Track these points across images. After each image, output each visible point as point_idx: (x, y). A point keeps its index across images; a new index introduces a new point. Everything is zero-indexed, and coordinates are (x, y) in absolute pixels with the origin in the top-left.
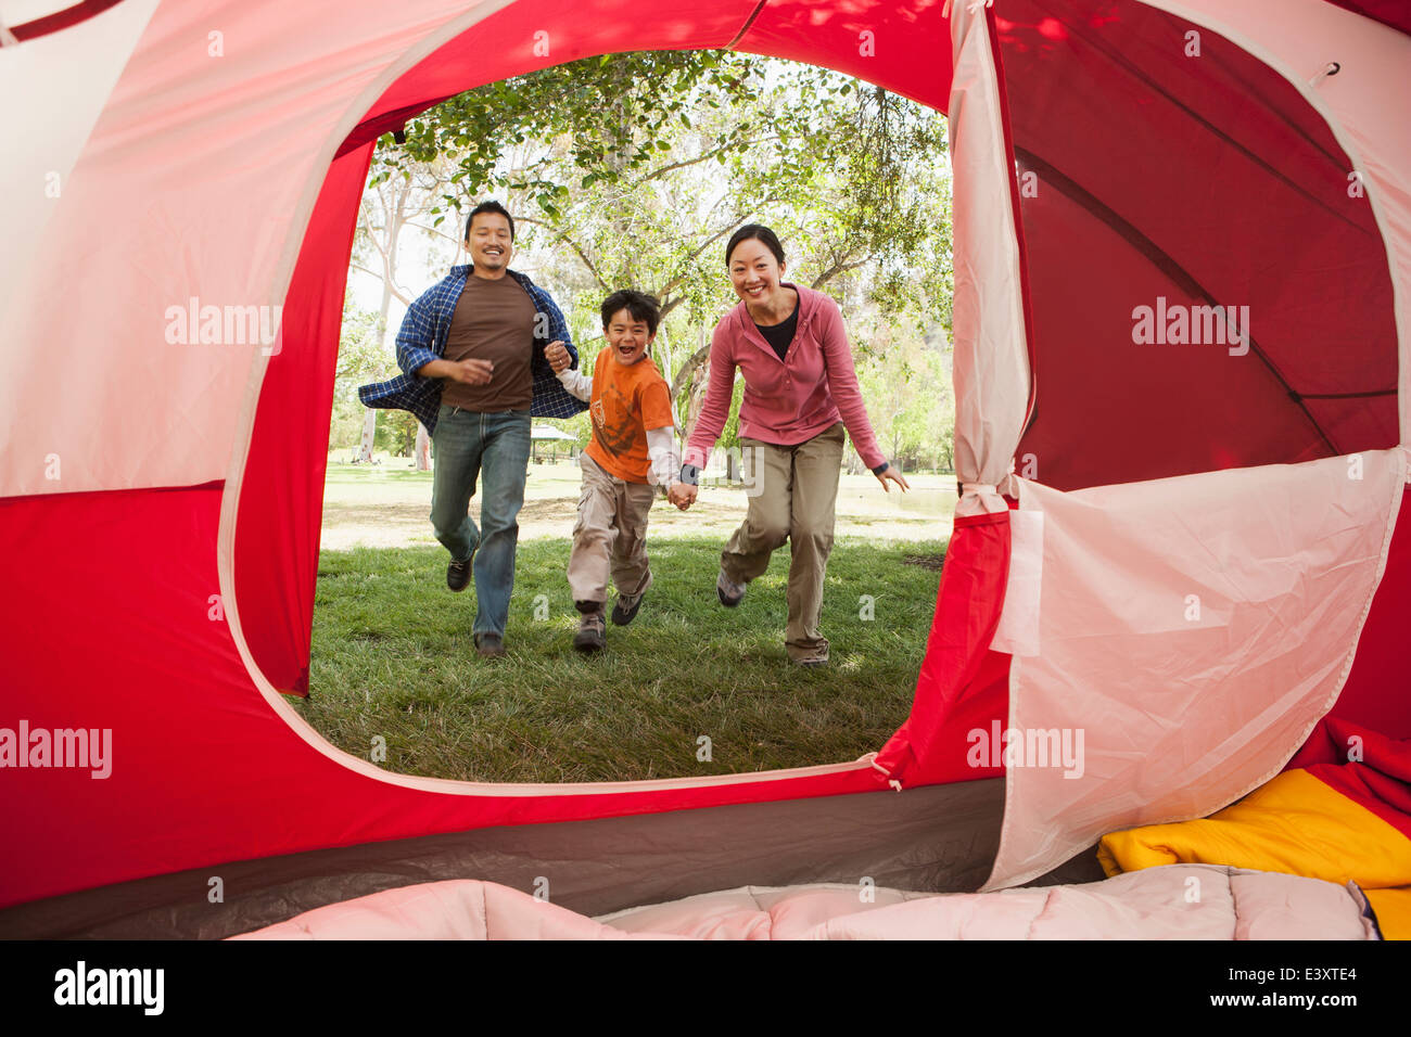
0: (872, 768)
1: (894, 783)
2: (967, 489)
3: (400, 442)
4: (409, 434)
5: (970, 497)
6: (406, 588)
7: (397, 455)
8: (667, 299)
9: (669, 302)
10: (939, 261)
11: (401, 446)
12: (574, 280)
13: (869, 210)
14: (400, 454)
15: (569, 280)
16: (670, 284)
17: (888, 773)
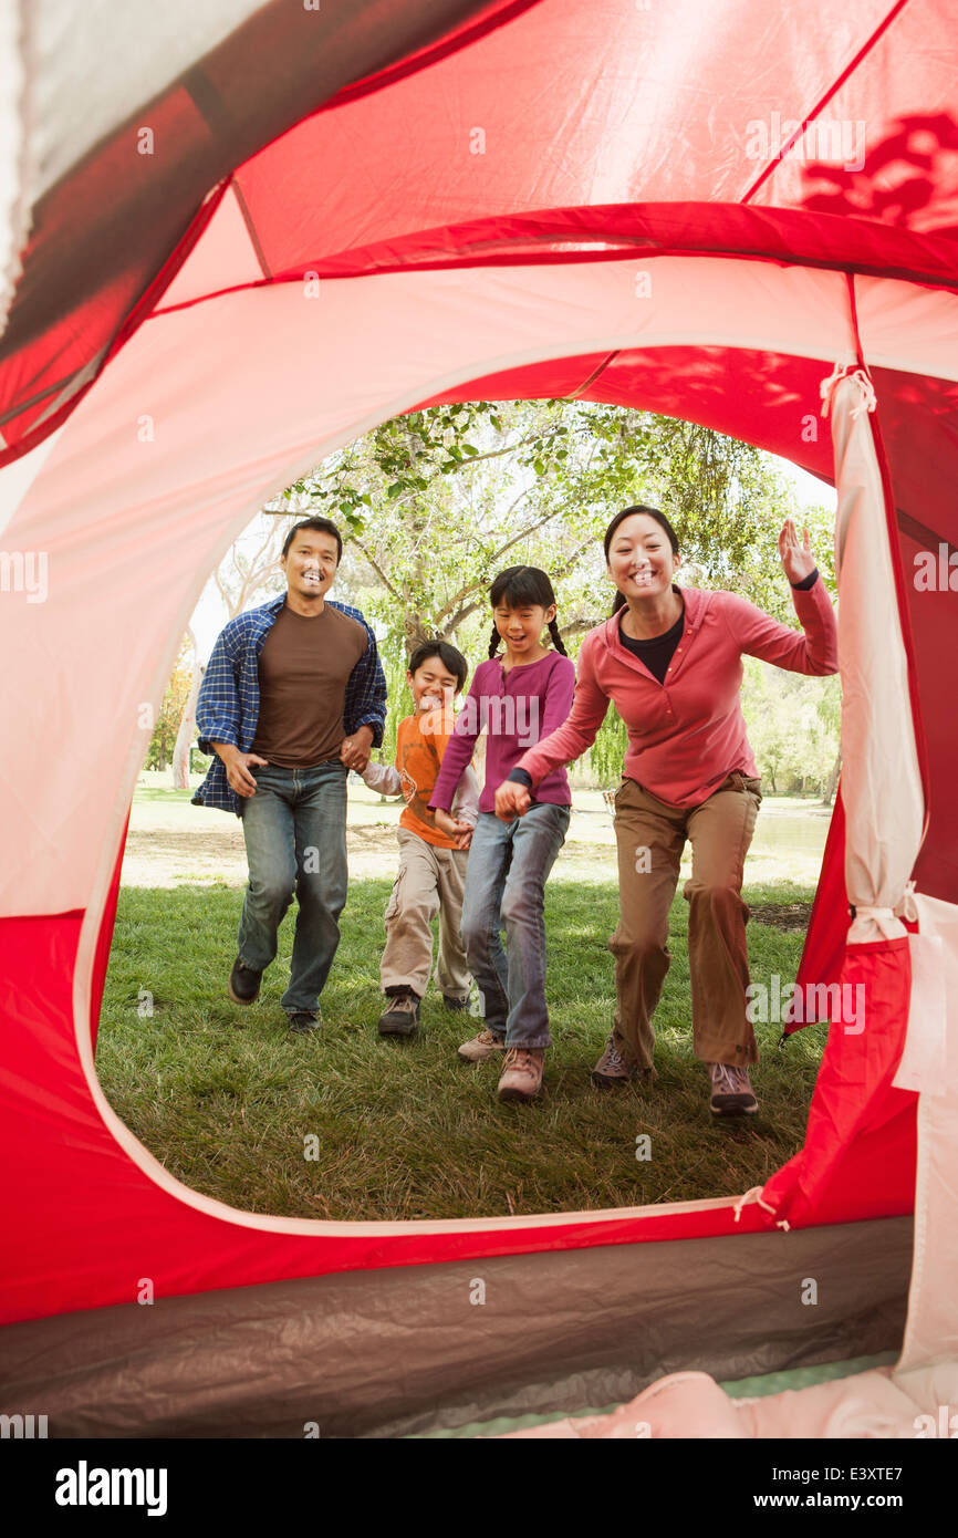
0: (757, 1204)
1: (785, 1224)
2: (861, 913)
3: (153, 754)
4: (163, 745)
5: (866, 922)
6: (182, 941)
7: (149, 769)
8: (461, 606)
9: (464, 608)
10: (765, 563)
11: (153, 758)
12: (353, 575)
13: (693, 517)
14: (153, 767)
15: (347, 575)
16: (465, 590)
17: (773, 1211)
